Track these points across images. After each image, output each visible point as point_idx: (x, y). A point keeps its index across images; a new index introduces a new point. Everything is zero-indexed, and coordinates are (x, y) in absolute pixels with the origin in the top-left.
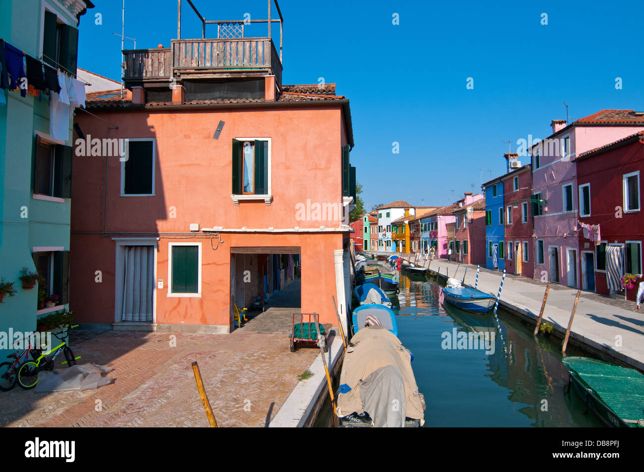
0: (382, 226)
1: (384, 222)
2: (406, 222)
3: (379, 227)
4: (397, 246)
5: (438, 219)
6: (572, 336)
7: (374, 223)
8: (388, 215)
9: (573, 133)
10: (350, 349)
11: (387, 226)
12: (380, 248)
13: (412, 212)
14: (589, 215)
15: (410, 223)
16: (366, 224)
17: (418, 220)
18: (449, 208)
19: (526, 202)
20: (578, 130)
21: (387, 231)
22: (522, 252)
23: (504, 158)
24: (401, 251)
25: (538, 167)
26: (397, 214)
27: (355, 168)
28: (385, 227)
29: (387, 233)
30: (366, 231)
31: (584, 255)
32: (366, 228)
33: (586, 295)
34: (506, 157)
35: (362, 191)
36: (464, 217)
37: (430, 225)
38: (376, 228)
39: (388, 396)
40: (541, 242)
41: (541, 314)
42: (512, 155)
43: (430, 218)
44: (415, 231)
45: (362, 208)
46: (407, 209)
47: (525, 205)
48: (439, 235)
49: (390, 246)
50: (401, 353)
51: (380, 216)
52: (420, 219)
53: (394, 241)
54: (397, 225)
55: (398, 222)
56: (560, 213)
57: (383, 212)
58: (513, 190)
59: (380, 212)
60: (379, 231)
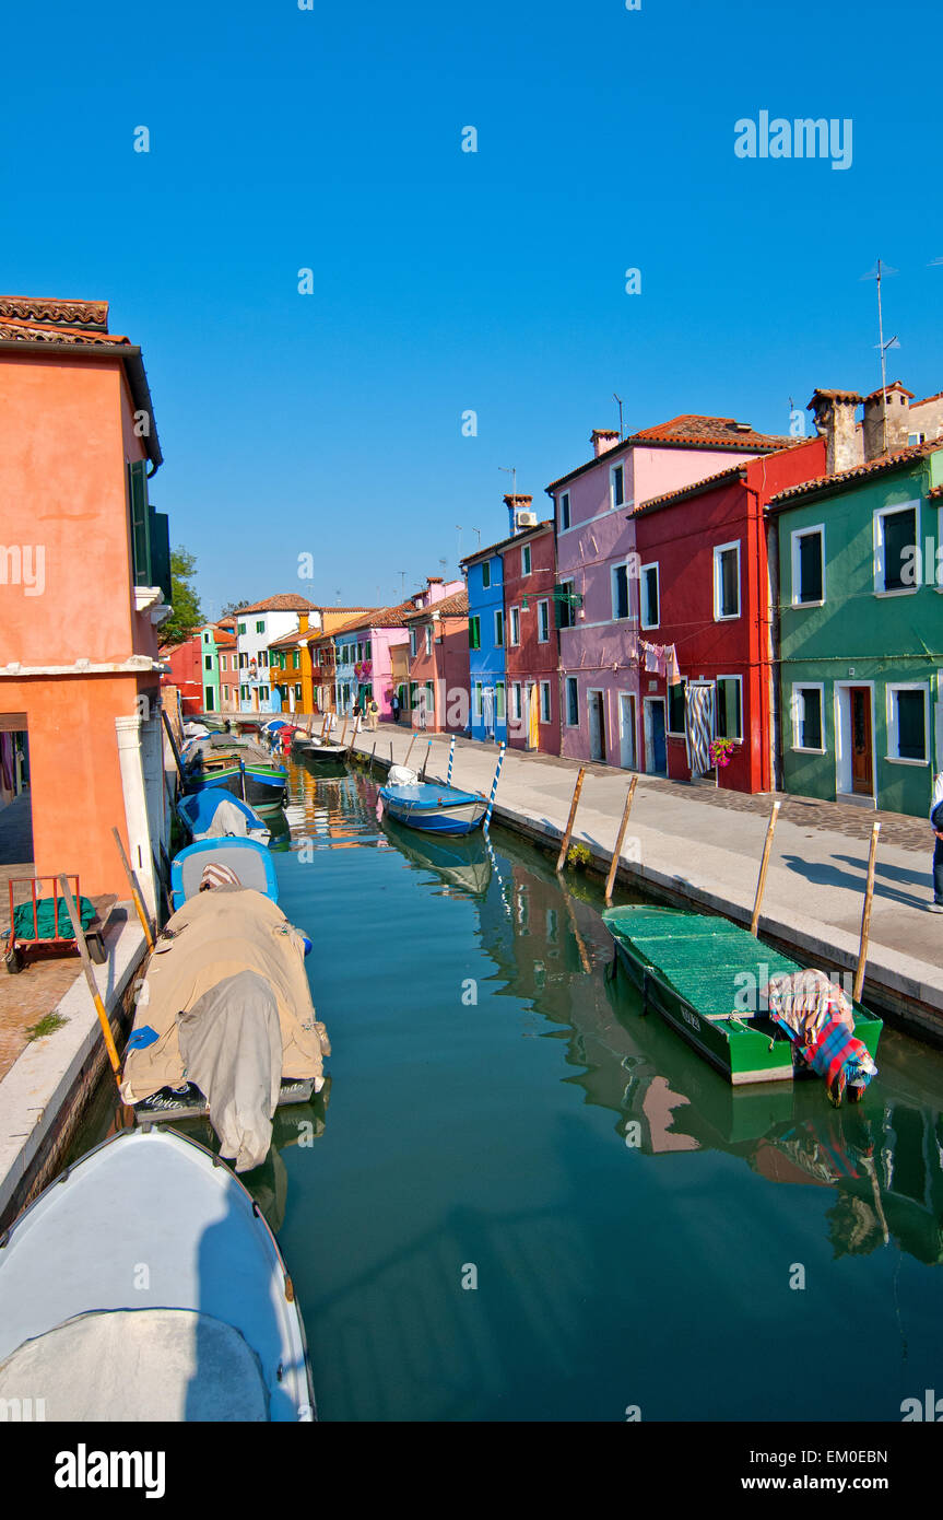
0: (246, 654)
1: (251, 644)
2: (303, 643)
3: (241, 655)
4: (284, 697)
5: (373, 635)
6: (623, 866)
7: (227, 647)
8: (260, 627)
9: (630, 458)
10: (163, 944)
11: (260, 653)
12: (244, 704)
13: (314, 619)
14: (657, 627)
15: (311, 646)
16: (209, 649)
17: (328, 638)
18: (396, 611)
19: (546, 600)
20: (639, 454)
21: (260, 665)
22: (539, 704)
23: (505, 505)
24: (292, 710)
25: (567, 526)
26: (281, 625)
27: (167, 516)
28: (253, 655)
29: (259, 669)
30: (209, 666)
31: (649, 705)
32: (208, 659)
33: (651, 783)
34: (508, 501)
35: (196, 572)
36: (427, 630)
37: (356, 650)
38: (233, 658)
39: (239, 1040)
40: (573, 681)
41: (569, 828)
42: (519, 499)
43: (355, 634)
44: (322, 664)
45: (196, 611)
46: (303, 612)
47: (544, 605)
48: (376, 671)
49: (268, 698)
50: (283, 940)
51: (243, 629)
52: (334, 637)
53: (277, 686)
54: (282, 650)
55: (285, 644)
56: (607, 623)
57: (250, 621)
58: (521, 574)
59: (241, 620)
60: (241, 666)
